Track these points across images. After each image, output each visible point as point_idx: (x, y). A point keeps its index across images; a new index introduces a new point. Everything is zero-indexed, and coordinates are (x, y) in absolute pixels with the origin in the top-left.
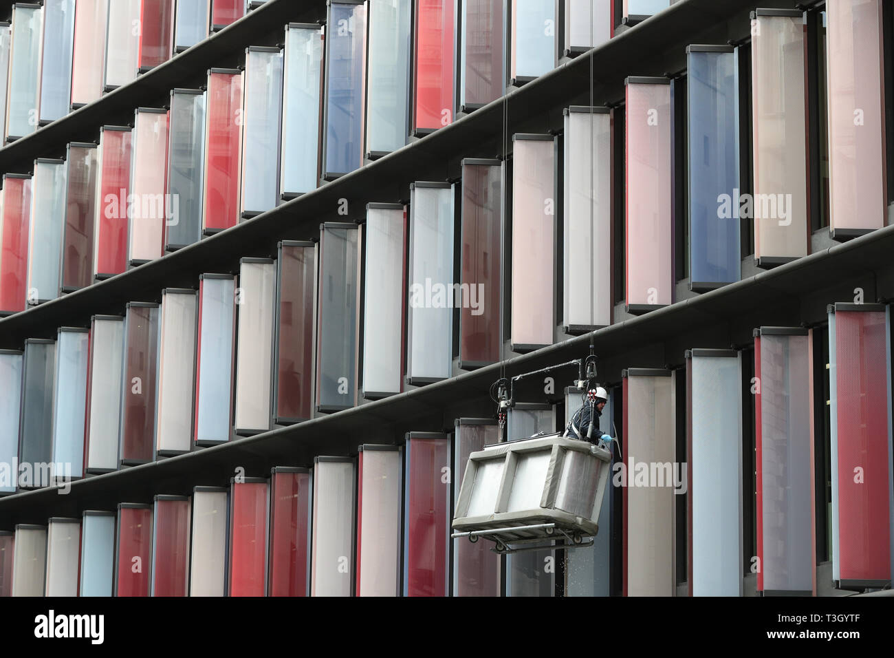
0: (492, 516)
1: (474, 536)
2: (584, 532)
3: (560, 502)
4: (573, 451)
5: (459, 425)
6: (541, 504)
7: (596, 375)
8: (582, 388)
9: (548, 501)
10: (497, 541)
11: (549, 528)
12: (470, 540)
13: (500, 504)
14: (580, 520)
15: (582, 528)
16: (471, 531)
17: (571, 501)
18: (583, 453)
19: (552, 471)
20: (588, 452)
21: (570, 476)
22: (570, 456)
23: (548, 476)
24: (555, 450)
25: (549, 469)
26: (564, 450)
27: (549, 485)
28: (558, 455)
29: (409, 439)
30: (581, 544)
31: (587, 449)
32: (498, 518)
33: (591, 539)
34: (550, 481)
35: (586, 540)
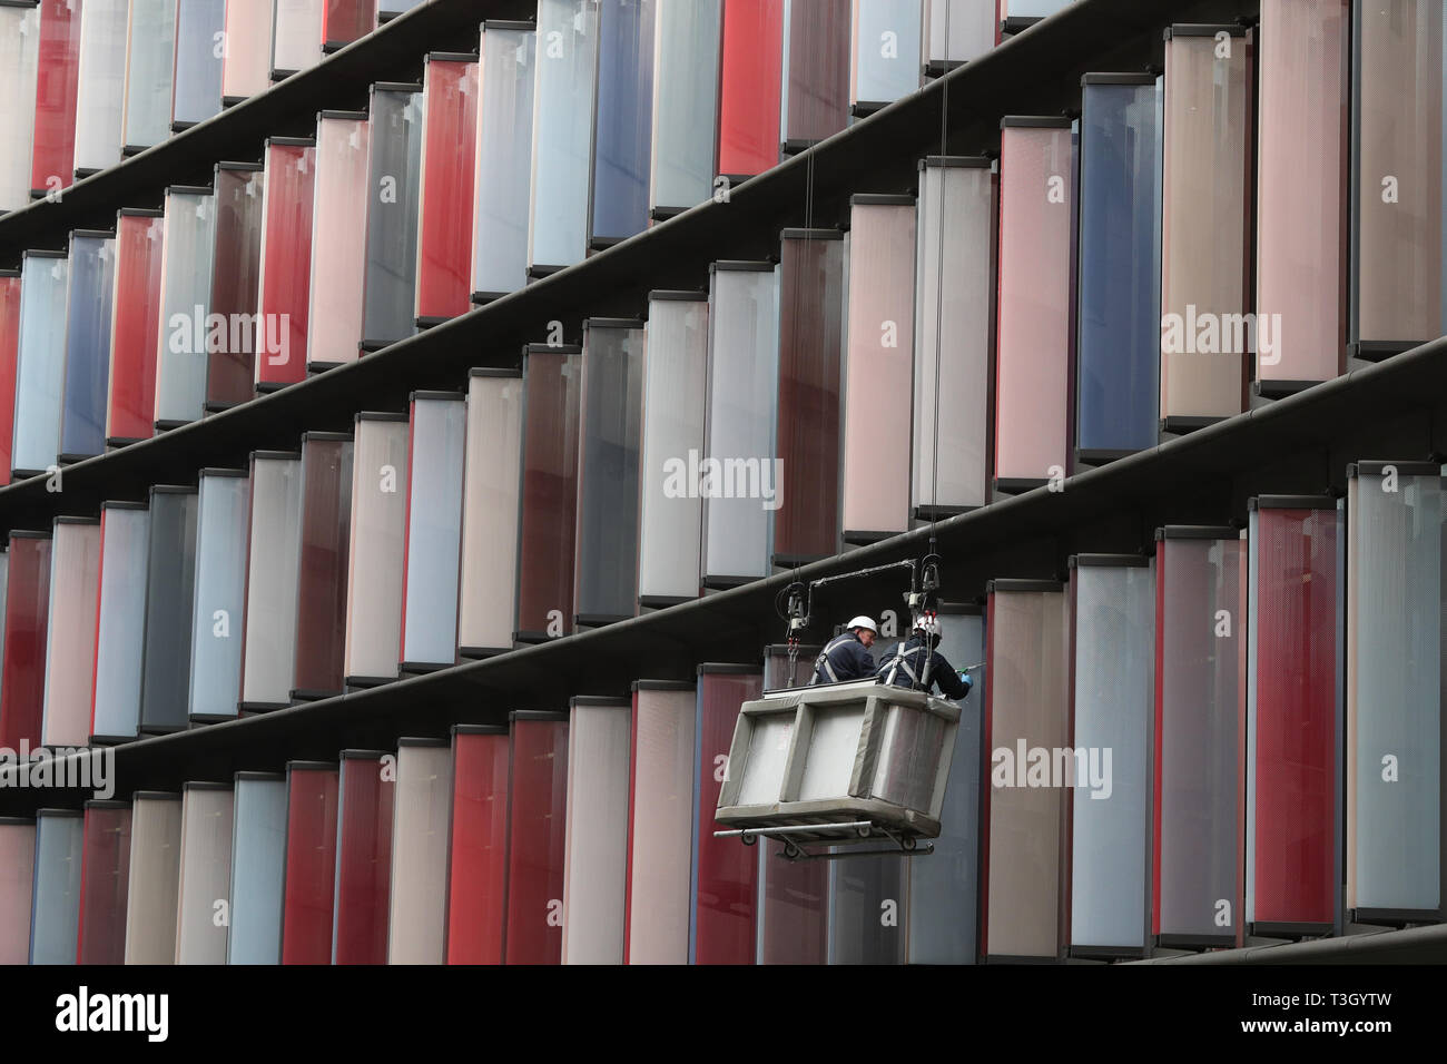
0: (776, 806)
1: (749, 836)
2: (918, 833)
3: (879, 788)
4: (900, 706)
5: (770, 656)
6: (850, 791)
7: (937, 585)
8: (915, 606)
9: (861, 785)
10: (787, 842)
11: (864, 828)
12: (745, 843)
13: (788, 788)
14: (911, 814)
15: (916, 827)
16: (744, 828)
17: (896, 785)
18: (916, 709)
19: (866, 739)
20: (923, 708)
21: (896, 745)
22: (894, 715)
23: (860, 746)
24: (871, 706)
25: (862, 735)
26: (885, 705)
27: (862, 760)
28: (875, 712)
29: (702, 675)
30: (914, 851)
31: (920, 703)
32: (784, 809)
33: (930, 843)
34: (863, 755)
35: (921, 844)
